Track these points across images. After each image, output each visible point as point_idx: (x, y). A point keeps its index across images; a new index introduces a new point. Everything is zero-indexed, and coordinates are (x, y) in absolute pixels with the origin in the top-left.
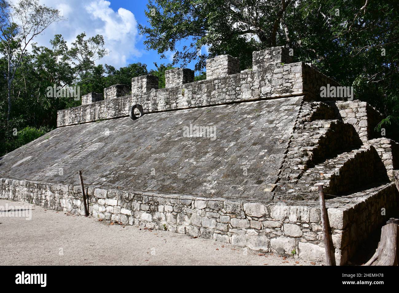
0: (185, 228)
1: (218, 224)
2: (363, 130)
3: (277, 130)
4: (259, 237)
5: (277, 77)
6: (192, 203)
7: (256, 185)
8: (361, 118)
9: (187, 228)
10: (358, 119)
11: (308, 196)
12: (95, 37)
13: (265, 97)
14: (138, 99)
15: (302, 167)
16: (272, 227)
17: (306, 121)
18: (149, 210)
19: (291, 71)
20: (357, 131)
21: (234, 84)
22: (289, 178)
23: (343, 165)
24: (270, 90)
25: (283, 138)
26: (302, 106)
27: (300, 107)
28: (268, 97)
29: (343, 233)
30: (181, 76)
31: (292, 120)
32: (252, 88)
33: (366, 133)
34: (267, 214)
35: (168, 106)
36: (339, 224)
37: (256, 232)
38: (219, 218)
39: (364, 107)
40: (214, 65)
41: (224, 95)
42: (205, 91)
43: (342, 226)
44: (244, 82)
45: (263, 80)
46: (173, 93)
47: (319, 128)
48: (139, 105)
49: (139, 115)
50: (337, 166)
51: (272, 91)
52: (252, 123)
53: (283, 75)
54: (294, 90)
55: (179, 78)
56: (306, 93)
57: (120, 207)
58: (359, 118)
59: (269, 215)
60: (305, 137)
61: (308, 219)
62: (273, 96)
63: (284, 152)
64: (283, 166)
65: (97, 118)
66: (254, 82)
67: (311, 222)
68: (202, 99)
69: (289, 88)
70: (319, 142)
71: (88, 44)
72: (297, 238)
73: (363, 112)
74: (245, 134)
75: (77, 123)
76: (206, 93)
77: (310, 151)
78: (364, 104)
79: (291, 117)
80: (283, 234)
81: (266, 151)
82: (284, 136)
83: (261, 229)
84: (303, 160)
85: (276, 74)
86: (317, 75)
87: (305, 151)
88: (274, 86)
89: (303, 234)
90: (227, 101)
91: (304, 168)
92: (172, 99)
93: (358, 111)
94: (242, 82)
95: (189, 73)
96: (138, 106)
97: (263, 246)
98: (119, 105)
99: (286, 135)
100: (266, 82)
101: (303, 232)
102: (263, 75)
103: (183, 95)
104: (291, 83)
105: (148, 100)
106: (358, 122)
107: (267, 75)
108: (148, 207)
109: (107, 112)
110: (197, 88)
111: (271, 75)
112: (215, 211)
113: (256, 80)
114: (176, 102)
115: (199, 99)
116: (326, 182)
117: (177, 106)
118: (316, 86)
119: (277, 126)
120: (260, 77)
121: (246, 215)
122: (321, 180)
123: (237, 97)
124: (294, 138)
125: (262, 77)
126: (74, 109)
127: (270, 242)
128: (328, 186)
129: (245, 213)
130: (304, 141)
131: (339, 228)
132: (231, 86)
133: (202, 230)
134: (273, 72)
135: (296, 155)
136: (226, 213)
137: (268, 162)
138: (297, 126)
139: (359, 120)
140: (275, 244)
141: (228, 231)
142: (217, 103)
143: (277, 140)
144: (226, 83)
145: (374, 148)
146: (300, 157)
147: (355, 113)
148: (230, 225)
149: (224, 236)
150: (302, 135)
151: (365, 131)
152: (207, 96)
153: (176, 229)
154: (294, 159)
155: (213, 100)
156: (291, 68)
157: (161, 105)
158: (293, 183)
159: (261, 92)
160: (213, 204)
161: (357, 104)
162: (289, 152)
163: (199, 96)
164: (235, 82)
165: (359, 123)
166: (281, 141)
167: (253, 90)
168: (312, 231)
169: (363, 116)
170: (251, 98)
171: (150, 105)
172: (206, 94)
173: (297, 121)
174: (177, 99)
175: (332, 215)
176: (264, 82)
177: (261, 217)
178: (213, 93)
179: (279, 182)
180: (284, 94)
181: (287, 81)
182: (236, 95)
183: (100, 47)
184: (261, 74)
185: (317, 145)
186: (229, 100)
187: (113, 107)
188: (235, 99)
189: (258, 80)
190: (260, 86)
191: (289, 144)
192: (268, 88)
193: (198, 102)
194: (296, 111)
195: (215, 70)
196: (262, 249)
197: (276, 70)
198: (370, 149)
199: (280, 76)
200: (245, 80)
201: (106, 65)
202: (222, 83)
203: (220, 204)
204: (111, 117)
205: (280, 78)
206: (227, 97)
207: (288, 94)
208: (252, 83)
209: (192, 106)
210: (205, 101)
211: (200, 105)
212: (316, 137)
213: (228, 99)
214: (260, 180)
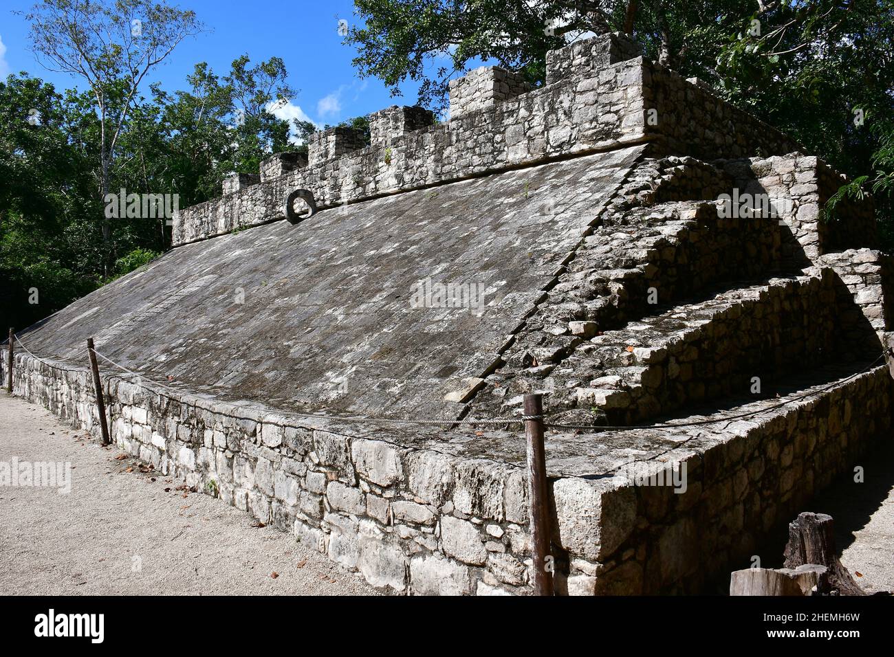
0: (247, 495)
1: (303, 493)
2: (807, 230)
3: (552, 229)
4: (385, 549)
5: (583, 100)
6: (258, 430)
7: (436, 380)
8: (804, 198)
9: (251, 495)
10: (796, 201)
11: (559, 417)
12: (267, 62)
13: (557, 154)
14: (305, 178)
15: (577, 327)
16: (412, 522)
17: (636, 203)
18: (190, 442)
19: (616, 82)
20: (794, 231)
21: (490, 127)
22: (529, 361)
23: (707, 322)
24: (569, 134)
25: (556, 249)
26: (634, 167)
27: (627, 170)
28: (563, 152)
29: (599, 573)
30: (399, 124)
31: (598, 202)
32: (528, 134)
33: (815, 236)
34: (402, 478)
35: (360, 189)
36: (589, 541)
37: (378, 531)
38: (305, 476)
39: (811, 168)
40: (466, 93)
41: (469, 155)
42: (432, 150)
43: (600, 547)
44: (511, 120)
45: (553, 110)
46: (369, 160)
47: (665, 219)
48: (306, 192)
49: (307, 213)
50: (689, 325)
51: (573, 137)
52: (507, 216)
53: (599, 94)
54: (624, 131)
55: (397, 128)
56: (652, 135)
57: (149, 428)
58: (798, 199)
59: (406, 482)
60: (615, 243)
61: (500, 509)
62: (575, 149)
63: (542, 287)
64: (524, 324)
65: (236, 225)
66: (533, 119)
67: (510, 522)
68: (424, 169)
69: (611, 126)
70: (651, 258)
71: (255, 78)
72: (475, 569)
73: (807, 181)
74: (479, 243)
75: (203, 236)
76: (432, 153)
77: (617, 280)
78: (811, 160)
79: (598, 196)
80: (440, 548)
81: (504, 282)
82: (562, 243)
83: (389, 524)
84: (589, 306)
85: (581, 93)
86: (689, 92)
87: (603, 281)
88: (576, 124)
89: (487, 558)
90: (476, 170)
91: (582, 331)
92: (366, 174)
93: (794, 181)
94: (506, 122)
95: (418, 116)
96: (301, 193)
97: (394, 575)
98: (272, 195)
99: (567, 241)
100: (559, 115)
101: (488, 552)
102: (553, 100)
103: (388, 162)
104: (616, 112)
105: (323, 179)
106: (795, 209)
107: (562, 97)
108: (189, 432)
109: (252, 210)
110: (414, 145)
111: (570, 98)
112: (297, 456)
113: (538, 113)
114: (374, 179)
115: (420, 170)
116: (633, 375)
117: (376, 189)
118: (689, 121)
119: (557, 218)
120: (546, 104)
121: (357, 476)
122: (623, 366)
123: (498, 158)
124: (585, 248)
125: (551, 105)
126: (197, 208)
127: (409, 567)
128: (633, 386)
129: (355, 471)
130: (609, 255)
131: (589, 556)
132: (484, 133)
133: (274, 504)
134: (574, 89)
135: (572, 294)
136: (319, 465)
137: (494, 313)
138: (605, 217)
139: (797, 203)
140: (421, 577)
141: (322, 518)
142: (455, 176)
143: (541, 253)
144: (473, 126)
145: (836, 275)
146: (583, 297)
147: (788, 185)
148: (325, 500)
149: (313, 530)
150: (609, 239)
151: (813, 231)
152: (436, 161)
153: (231, 496)
154: (563, 305)
155: (447, 168)
156: (616, 76)
157: (346, 188)
158: (535, 374)
159: (548, 143)
160: (294, 436)
161: (792, 162)
162: (557, 287)
163: (418, 162)
164: (493, 123)
165: (796, 212)
166: (549, 256)
167: (530, 139)
168: (511, 552)
169: (808, 194)
170: (526, 158)
171: (327, 190)
172: (433, 157)
173: (609, 203)
174: (377, 171)
175: (566, 507)
176: (554, 116)
177: (388, 487)
178: (446, 153)
179: (496, 371)
180: (601, 144)
181: (607, 108)
182: (495, 153)
183: (278, 83)
184: (548, 97)
185: (641, 266)
186: (479, 168)
187: (263, 199)
188: (493, 164)
189: (542, 114)
190: (547, 128)
191: (565, 263)
192: (564, 131)
193: (416, 177)
194: (614, 181)
195: (467, 103)
196: (391, 584)
197: (584, 84)
198: (820, 278)
199: (590, 97)
200: (512, 116)
201: (296, 120)
202: (465, 126)
203: (305, 438)
204: (259, 221)
205: (591, 102)
206: (476, 160)
207: (609, 142)
208: (529, 121)
209: (406, 186)
210: (430, 173)
211: (422, 182)
212: (644, 243)
213: (478, 165)
214: (451, 364)
